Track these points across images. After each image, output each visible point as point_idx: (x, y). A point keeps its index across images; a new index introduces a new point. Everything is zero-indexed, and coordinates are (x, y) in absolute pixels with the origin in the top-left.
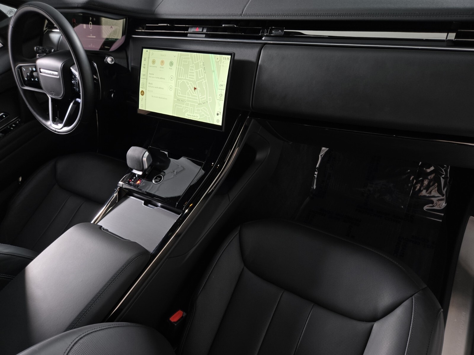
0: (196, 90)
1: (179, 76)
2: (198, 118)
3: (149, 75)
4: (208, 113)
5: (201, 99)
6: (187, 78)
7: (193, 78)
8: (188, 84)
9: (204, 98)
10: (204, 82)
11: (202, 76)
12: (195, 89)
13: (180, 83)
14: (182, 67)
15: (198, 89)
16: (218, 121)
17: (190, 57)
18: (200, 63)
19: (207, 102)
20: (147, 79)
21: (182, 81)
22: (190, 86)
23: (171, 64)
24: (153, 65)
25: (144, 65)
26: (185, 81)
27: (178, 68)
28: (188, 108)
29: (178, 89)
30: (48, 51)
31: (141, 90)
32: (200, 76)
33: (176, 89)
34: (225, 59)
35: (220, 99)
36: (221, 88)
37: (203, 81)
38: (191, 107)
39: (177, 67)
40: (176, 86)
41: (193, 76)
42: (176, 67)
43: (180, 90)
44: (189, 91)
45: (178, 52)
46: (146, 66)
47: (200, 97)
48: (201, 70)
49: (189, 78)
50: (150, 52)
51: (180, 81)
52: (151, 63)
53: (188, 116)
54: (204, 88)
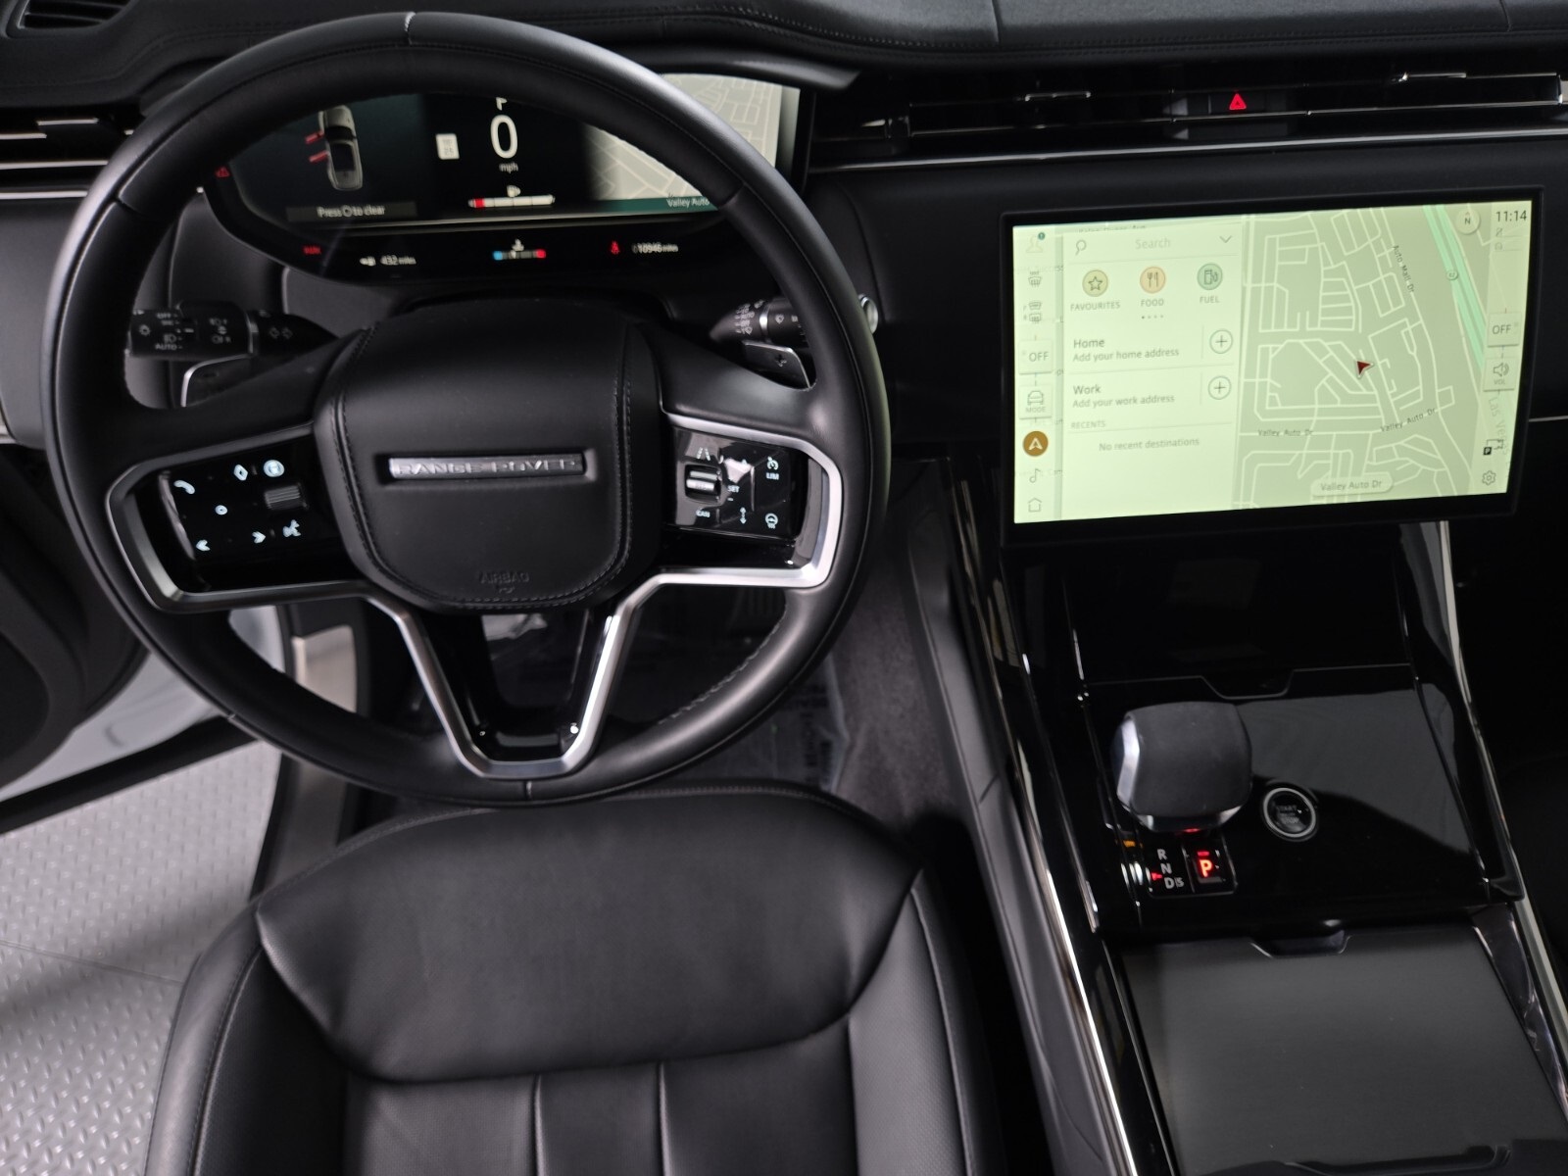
0: (1366, 372)
1: (1266, 325)
2: (1385, 487)
3: (1070, 351)
4: (1439, 457)
5: (1398, 404)
6: (1313, 323)
7: (1348, 323)
8: (1321, 352)
9: (1416, 395)
10: (1409, 328)
11: (1397, 302)
12: (1362, 366)
13: (1271, 356)
14: (1279, 282)
15: (1379, 363)
16: (1489, 477)
17: (1315, 230)
18: (1379, 250)
19: (1431, 411)
20: (1060, 372)
21: (1281, 346)
22: (1331, 362)
23: (1211, 277)
24: (1095, 300)
25: (1036, 305)
26: (1301, 341)
27: (1256, 292)
28: (1327, 457)
29: (1263, 385)
30: (222, 330)
31: (1021, 430)
32: (1385, 308)
33: (1249, 387)
34: (1503, 216)
35: (1498, 387)
36: (1502, 338)
37: (1404, 325)
38: (1341, 452)
39: (1249, 286)
40: (1250, 373)
41: (1348, 311)
42: (1244, 290)
43: (1273, 389)
44: (1331, 381)
45: (1244, 217)
46: (1048, 310)
47: (1393, 395)
48: (1389, 280)
49: (1324, 324)
50: (1060, 242)
51: (1271, 346)
52: (1075, 293)
53: (1326, 492)
54: (1414, 354)
